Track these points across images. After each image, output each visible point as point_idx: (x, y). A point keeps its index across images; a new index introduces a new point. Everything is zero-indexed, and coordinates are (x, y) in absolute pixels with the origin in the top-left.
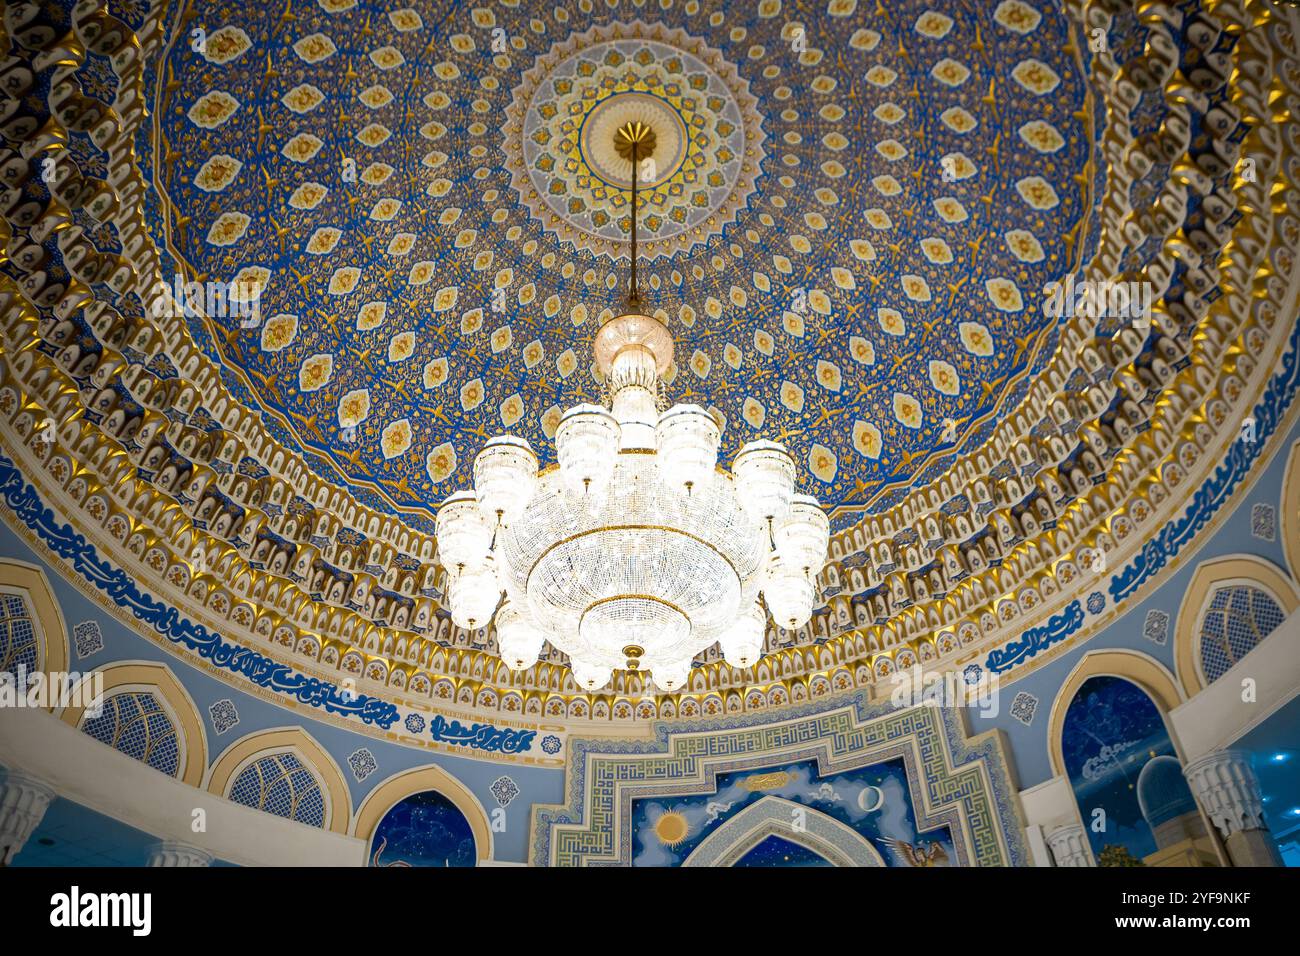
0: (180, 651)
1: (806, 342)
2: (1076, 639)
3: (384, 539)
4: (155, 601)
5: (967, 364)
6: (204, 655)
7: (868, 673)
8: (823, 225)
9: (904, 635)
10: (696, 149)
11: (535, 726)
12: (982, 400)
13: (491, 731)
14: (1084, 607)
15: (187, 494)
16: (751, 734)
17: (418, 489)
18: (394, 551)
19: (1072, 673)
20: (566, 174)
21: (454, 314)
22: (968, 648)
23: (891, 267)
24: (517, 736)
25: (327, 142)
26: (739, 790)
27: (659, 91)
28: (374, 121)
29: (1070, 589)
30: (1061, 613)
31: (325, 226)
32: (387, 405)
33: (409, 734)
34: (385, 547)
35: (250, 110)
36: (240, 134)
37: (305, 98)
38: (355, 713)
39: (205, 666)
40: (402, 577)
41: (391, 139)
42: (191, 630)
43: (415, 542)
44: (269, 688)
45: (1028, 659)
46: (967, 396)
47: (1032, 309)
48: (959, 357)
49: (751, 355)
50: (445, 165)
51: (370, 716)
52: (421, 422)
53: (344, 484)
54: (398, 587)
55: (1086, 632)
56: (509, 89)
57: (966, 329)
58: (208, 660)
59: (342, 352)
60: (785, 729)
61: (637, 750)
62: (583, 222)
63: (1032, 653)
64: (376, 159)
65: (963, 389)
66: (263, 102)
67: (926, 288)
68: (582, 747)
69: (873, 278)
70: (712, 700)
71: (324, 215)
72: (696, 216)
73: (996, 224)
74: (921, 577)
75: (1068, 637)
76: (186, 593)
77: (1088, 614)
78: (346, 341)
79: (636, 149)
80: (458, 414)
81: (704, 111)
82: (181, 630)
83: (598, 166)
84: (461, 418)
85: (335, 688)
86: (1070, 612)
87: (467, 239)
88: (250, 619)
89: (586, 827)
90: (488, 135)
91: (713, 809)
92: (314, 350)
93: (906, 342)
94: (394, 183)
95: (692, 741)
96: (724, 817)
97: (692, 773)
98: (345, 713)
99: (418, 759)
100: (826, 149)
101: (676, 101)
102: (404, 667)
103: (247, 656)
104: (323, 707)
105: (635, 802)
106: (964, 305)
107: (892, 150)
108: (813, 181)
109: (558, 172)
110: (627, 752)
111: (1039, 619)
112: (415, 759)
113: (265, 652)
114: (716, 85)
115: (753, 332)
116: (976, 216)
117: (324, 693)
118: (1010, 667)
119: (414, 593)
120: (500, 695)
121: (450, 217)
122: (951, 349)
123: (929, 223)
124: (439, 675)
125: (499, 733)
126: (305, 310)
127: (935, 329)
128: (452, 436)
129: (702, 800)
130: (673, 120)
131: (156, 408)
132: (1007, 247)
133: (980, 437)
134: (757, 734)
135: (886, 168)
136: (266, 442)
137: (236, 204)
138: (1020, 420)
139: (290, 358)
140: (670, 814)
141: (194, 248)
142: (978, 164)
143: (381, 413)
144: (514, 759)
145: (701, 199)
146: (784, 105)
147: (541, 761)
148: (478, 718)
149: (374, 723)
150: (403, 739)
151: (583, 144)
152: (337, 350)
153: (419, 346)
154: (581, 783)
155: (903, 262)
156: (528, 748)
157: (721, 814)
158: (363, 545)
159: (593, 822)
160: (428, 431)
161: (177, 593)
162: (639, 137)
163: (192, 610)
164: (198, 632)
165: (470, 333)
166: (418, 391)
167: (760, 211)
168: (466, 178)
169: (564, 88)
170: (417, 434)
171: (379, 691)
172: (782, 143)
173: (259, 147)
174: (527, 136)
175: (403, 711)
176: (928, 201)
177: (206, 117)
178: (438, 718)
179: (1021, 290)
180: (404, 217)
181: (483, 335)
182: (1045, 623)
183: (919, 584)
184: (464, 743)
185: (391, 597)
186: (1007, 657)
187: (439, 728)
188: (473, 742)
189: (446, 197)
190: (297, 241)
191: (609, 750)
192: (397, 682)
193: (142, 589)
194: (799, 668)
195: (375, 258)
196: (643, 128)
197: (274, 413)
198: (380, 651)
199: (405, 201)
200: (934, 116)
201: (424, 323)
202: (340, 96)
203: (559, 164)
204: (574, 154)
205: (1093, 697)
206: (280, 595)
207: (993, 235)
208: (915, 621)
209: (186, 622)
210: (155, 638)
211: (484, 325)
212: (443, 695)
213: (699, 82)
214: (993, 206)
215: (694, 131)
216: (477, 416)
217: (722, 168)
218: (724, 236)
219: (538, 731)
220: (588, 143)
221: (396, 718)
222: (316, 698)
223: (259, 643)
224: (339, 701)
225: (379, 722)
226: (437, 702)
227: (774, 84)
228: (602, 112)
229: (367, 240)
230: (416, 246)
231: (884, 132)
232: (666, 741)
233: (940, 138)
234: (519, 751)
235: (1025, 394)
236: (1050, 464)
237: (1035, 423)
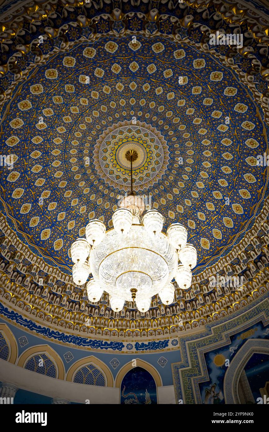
0: (52, 340)
1: (206, 188)
4: (42, 327)
5: (254, 171)
6: (60, 340)
8: (193, 153)
10: (148, 150)
11: (168, 338)
12: (264, 179)
13: (155, 343)
15: (44, 295)
16: (237, 319)
20: (118, 173)
23: (217, 154)
24: (163, 343)
25: (51, 191)
26: (238, 341)
27: (130, 139)
28: (61, 181)
31: (60, 212)
33: (128, 350)
35: (28, 190)
36: (28, 197)
37: (40, 182)
38: (110, 348)
39: (60, 343)
41: (68, 183)
42: (55, 333)
44: (82, 346)
46: (259, 180)
47: (262, 143)
48: (250, 170)
49: (193, 200)
50: (85, 184)
51: (115, 347)
56: (92, 157)
58: (61, 341)
60: (248, 314)
61: (202, 336)
64: (66, 190)
65: (257, 179)
66: (30, 187)
68: (183, 340)
69: (215, 160)
70: (223, 312)
71: (58, 210)
72: (158, 168)
76: (51, 323)
79: (132, 157)
81: (144, 138)
82: (51, 334)
83: (125, 167)
85: (102, 341)
87: (100, 201)
88: (73, 327)
89: (190, 367)
90: (93, 172)
91: (232, 349)
92: (69, 246)
93: (234, 173)
94: (74, 194)
95: (218, 328)
96: (236, 351)
97: (221, 339)
98: (107, 348)
100: (181, 131)
101: (136, 140)
102: (122, 330)
103: (73, 338)
104: (99, 348)
105: (205, 354)
106: (243, 153)
107: (198, 121)
108: (183, 142)
109: (116, 173)
110: (198, 338)
112: (131, 358)
113: (78, 335)
114: (143, 130)
115: (190, 193)
117: (99, 344)
120: (155, 331)
121: (93, 197)
122: (247, 168)
123: (220, 135)
124: (134, 330)
125: (157, 343)
126: (63, 236)
127: (239, 165)
129: (227, 347)
130: (138, 145)
131: (28, 274)
134: (239, 318)
135: (199, 127)
136: (62, 275)
137: (34, 215)
139: (64, 250)
140: (218, 355)
141: (27, 229)
144: (163, 350)
145: (157, 163)
146: (163, 125)
147: (172, 349)
148: (149, 340)
149: (117, 350)
150: (126, 352)
151: (119, 163)
154: (186, 352)
155: (220, 150)
156: (167, 345)
157: (235, 351)
159: (192, 364)
161: (49, 324)
162: (131, 154)
163: (54, 327)
164: (57, 334)
167: (174, 157)
168: (92, 185)
169: (106, 151)
171: (116, 339)
172: (169, 136)
173: (34, 199)
174: (103, 168)
175: (125, 344)
176: (216, 129)
177: (17, 196)
178: (137, 343)
179: (255, 139)
180: (80, 202)
184: (146, 349)
187: (137, 346)
188: (149, 348)
189: (89, 193)
190: (54, 219)
191: (192, 339)
192: (122, 335)
193: (38, 325)
195: (77, 216)
196: (132, 151)
197: (62, 266)
198: (114, 327)
199: (79, 198)
200: (202, 105)
202: (49, 178)
203: (115, 171)
204: (118, 167)
206: (79, 317)
207: (238, 128)
209: (53, 331)
210: (44, 337)
212: (137, 336)
213: (139, 132)
215: (145, 145)
218: (169, 169)
219: (170, 339)
220: (120, 162)
221: (123, 346)
222: (97, 346)
223: (76, 333)
224: (104, 345)
225: (118, 349)
226: (135, 338)
227: (157, 121)
228: (118, 152)
229: (73, 212)
230: (87, 208)
231: (192, 117)
232: (210, 330)
233: (207, 110)
234: (165, 347)
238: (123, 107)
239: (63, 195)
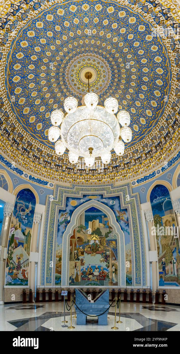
2: (154, 178)
3: (26, 137)
5: (140, 126)
7: (114, 181)
8: (118, 97)
9: (122, 175)
10: (98, 79)
12: (142, 132)
13: (40, 180)
14: (156, 173)
16: (90, 189)
17: (34, 131)
19: (152, 185)
20: (75, 78)
21: (48, 99)
22: (133, 178)
23: (129, 106)
24: (45, 182)
25: (38, 59)
26: (87, 198)
27: (95, 67)
28: (47, 58)
29: (154, 169)
30: (152, 173)
31: (32, 74)
32: (32, 112)
33: (25, 177)
34: (26, 139)
35: (29, 47)
36: (26, 51)
37: (38, 49)
38: (15, 171)
40: (28, 146)
41: (48, 62)
43: (32, 140)
45: (144, 181)
46: (140, 132)
47: (154, 116)
48: (139, 124)
50: (55, 70)
51: (18, 172)
52: (37, 117)
53: (21, 124)
54: (27, 148)
55: (156, 177)
56: (70, 60)
57: (141, 119)
59: (27, 99)
60: (97, 188)
61: (68, 188)
62: (75, 88)
63: (145, 180)
64: (44, 65)
65: (139, 130)
66: (31, 47)
67: (135, 111)
68: (58, 186)
69: (126, 108)
70: (83, 182)
71: (33, 72)
73: (149, 99)
74: (126, 165)
75: (153, 178)
77: (157, 174)
78: (28, 97)
79: (88, 76)
80: (44, 118)
81: (102, 72)
83: (81, 79)
84: (45, 119)
85: (12, 165)
86: (153, 173)
87: (54, 85)
89: (57, 200)
90: (64, 67)
91: (82, 201)
92: (23, 96)
94: (46, 70)
95: (79, 188)
96: (84, 202)
97: (78, 194)
99: (26, 182)
101: (97, 70)
102: (25, 164)
104: (9, 168)
105: (67, 197)
106: (142, 114)
107: (133, 84)
108: (118, 88)
109: (74, 78)
110: (66, 188)
111: (147, 174)
114: (105, 68)
116: (146, 98)
117: (10, 165)
118: (141, 182)
119: (30, 150)
120: (43, 174)
121: (53, 80)
122: (138, 122)
123: (137, 98)
124: (32, 167)
125: (42, 181)
126: (24, 88)
127: (136, 119)
128: (42, 122)
129: (80, 199)
130: (96, 73)
132: (151, 104)
133: (141, 139)
134: (92, 189)
136: (10, 110)
137: (20, 63)
138: (150, 136)
139: (18, 96)
140: (74, 200)
142: (148, 88)
143: (31, 113)
145: (97, 89)
147: (49, 188)
148: (38, 177)
151: (79, 74)
152: (27, 98)
153: (41, 103)
154: (57, 192)
155: (132, 105)
156: (47, 185)
157: (83, 202)
158: (22, 137)
159: (59, 200)
160: (38, 120)
162: (89, 75)
165: (50, 103)
166: (38, 111)
167: (108, 92)
168: (58, 74)
169: (79, 62)
170: (36, 120)
171: (20, 167)
172: (114, 80)
173: (28, 54)
174: (70, 70)
176: (138, 94)
178: (31, 176)
179: (152, 112)
180: (45, 77)
181: (52, 104)
182: (148, 175)
183: (126, 166)
184: (35, 181)
185: (25, 150)
186: (141, 181)
187: (30, 177)
188: (37, 181)
189: (53, 76)
190: (27, 74)
191: (63, 187)
192: (24, 167)
194: (101, 178)
195: (38, 83)
196: (90, 73)
197: (13, 105)
198: (21, 160)
199: (46, 75)
200: (141, 78)
201: (43, 99)
202: (43, 51)
203: (74, 76)
204: (77, 75)
205: (157, 188)
206: (6, 143)
207: (149, 101)
208: (124, 172)
211: (53, 102)
212: (32, 172)
213: (102, 67)
214: (149, 96)
215: (99, 76)
216: (48, 119)
217: (103, 83)
218: (100, 96)
219: (49, 182)
221: (23, 174)
225: (19, 174)
226: (31, 172)
227: (115, 69)
228: (84, 69)
229: (38, 79)
230: (46, 84)
231: (132, 80)
232: (74, 187)
233: (142, 82)
234: (45, 185)
235: (151, 131)
236: (154, 145)
237: (153, 137)
238: (107, 50)
239: (41, 66)
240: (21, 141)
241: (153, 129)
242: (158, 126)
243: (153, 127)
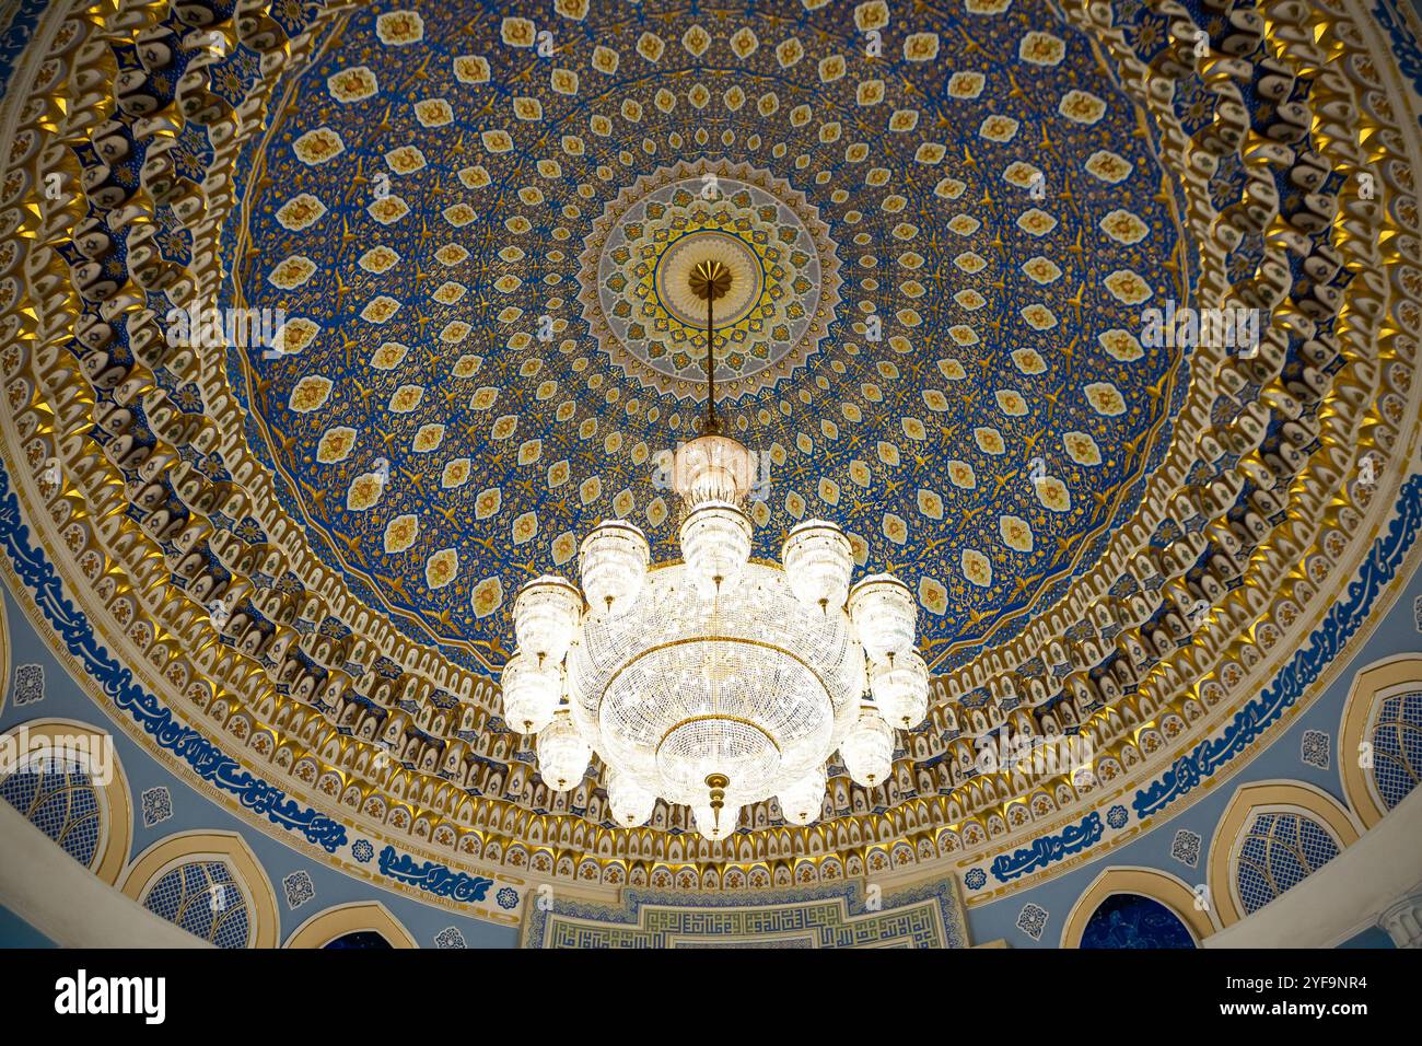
0: (125, 721)
1: (839, 512)
3: (370, 637)
4: (110, 657)
5: (1002, 558)
6: (149, 731)
7: (860, 864)
8: (878, 397)
9: (903, 827)
10: (767, 300)
11: (492, 875)
12: (1014, 595)
13: (444, 872)
14: (1103, 820)
15: (177, 543)
16: (729, 915)
17: (413, 595)
18: (378, 652)
20: (635, 298)
21: (489, 416)
22: (971, 850)
23: (939, 451)
24: (471, 883)
25: (414, 210)
27: (747, 235)
28: (465, 201)
29: (1088, 800)
30: (1078, 823)
31: (386, 295)
32: (399, 496)
33: (354, 861)
34: (370, 647)
35: (352, 157)
36: (334, 179)
37: (408, 160)
38: (300, 827)
39: (147, 743)
40: (378, 684)
41: (475, 223)
42: (142, 699)
43: (401, 648)
44: (212, 782)
45: (1037, 868)
46: (998, 590)
47: (1079, 511)
48: (995, 549)
49: (779, 515)
50: (520, 262)
51: (315, 833)
52: (429, 522)
53: (340, 569)
54: (372, 693)
55: (1104, 847)
56: (603, 201)
57: (1007, 522)
58: (153, 737)
59: (368, 430)
60: (766, 914)
61: (603, 917)
62: (639, 349)
63: (1043, 863)
64: (455, 240)
65: (995, 582)
66: (367, 153)
67: (972, 477)
69: (919, 458)
70: (687, 872)
71: (389, 283)
72: (753, 365)
73: (1056, 423)
74: (927, 769)
75: (1084, 850)
76: (145, 655)
77: (1107, 828)
78: (374, 419)
79: (711, 286)
80: (469, 520)
81: (786, 263)
82: (130, 695)
83: (667, 297)
84: (471, 525)
85: (283, 796)
86: (1088, 824)
88: (207, 700)
90: (570, 242)
92: (339, 421)
93: (942, 527)
94: (465, 268)
95: (664, 915)
98: (289, 826)
100: (898, 323)
101: (761, 249)
102: (361, 784)
103: (195, 741)
104: (266, 815)
106: (1008, 498)
107: (964, 335)
108: (878, 353)
109: (627, 294)
110: (592, 918)
111: (1053, 827)
112: (357, 892)
113: (216, 740)
114: (804, 241)
115: (786, 492)
116: (1037, 413)
117: (270, 799)
118: (1017, 875)
119: (388, 703)
120: (459, 833)
121: (510, 316)
122: (988, 540)
123: (986, 413)
124: (397, 799)
125: (453, 876)
126: (342, 376)
127: (974, 518)
128: (458, 543)
130: (752, 266)
131: (171, 442)
132: (1063, 447)
133: (1010, 631)
134: (736, 916)
135: (955, 352)
136: (272, 506)
137: (308, 249)
138: (1055, 618)
139: (314, 423)
141: (255, 282)
142: (1049, 362)
143: (391, 502)
144: (465, 908)
145: (761, 351)
146: (866, 273)
147: (494, 915)
148: (432, 856)
149: (318, 844)
150: (347, 866)
151: (659, 272)
152: (363, 427)
153: (446, 441)
155: (953, 446)
156: (482, 898)
158: (347, 640)
160: (435, 532)
161: (136, 653)
162: (713, 276)
163: (148, 677)
164: (148, 703)
165: (500, 438)
166: (434, 488)
167: (818, 372)
168: (536, 280)
169: (655, 212)
170: (423, 533)
171: (327, 806)
172: (855, 309)
173: (347, 197)
174: (607, 252)
175: (352, 835)
176: (990, 390)
177: (309, 152)
178: (389, 849)
179: (1071, 491)
180: (464, 304)
181: (513, 444)
182: (1060, 833)
183: (924, 776)
184: (413, 882)
185: (363, 704)
186: (1015, 864)
187: (388, 860)
188: (423, 882)
189: (511, 295)
190: (355, 303)
191: (573, 913)
192: (351, 801)
193: (100, 640)
194: (786, 850)
195: (425, 340)
196: (721, 268)
197: (286, 478)
198: (338, 762)
199: (470, 289)
200: (1014, 309)
201: (456, 418)
202: (441, 168)
203: (629, 287)
204: (647, 280)
205: (1116, 916)
206: (245, 678)
207: (1051, 433)
208: (916, 814)
209: (137, 688)
210: (103, 700)
211: (516, 433)
212: (397, 824)
213: (788, 235)
214: (1056, 405)
215: (770, 282)
216: (488, 527)
217: (790, 323)
218: (776, 390)
219: (495, 880)
220: (664, 271)
221: (343, 841)
222: (260, 803)
223: (211, 729)
224: (284, 811)
225: (324, 843)
226: (390, 830)
227: (862, 251)
228: (686, 244)
229: (422, 320)
230: (469, 337)
231: (959, 316)
232: (635, 911)
233: (1016, 332)
234: (471, 900)
235: (1063, 594)
236: (1082, 667)
237: (1072, 624)
238: (817, 144)
239: (435, 249)
240: (340, 660)
241: (1075, 586)
242: (1101, 571)
243: (1076, 573)
